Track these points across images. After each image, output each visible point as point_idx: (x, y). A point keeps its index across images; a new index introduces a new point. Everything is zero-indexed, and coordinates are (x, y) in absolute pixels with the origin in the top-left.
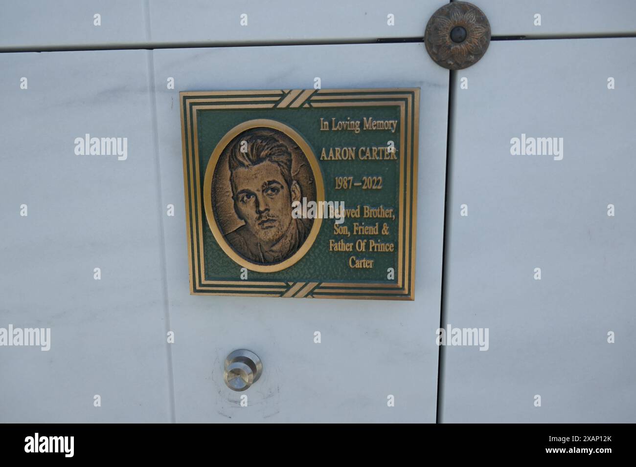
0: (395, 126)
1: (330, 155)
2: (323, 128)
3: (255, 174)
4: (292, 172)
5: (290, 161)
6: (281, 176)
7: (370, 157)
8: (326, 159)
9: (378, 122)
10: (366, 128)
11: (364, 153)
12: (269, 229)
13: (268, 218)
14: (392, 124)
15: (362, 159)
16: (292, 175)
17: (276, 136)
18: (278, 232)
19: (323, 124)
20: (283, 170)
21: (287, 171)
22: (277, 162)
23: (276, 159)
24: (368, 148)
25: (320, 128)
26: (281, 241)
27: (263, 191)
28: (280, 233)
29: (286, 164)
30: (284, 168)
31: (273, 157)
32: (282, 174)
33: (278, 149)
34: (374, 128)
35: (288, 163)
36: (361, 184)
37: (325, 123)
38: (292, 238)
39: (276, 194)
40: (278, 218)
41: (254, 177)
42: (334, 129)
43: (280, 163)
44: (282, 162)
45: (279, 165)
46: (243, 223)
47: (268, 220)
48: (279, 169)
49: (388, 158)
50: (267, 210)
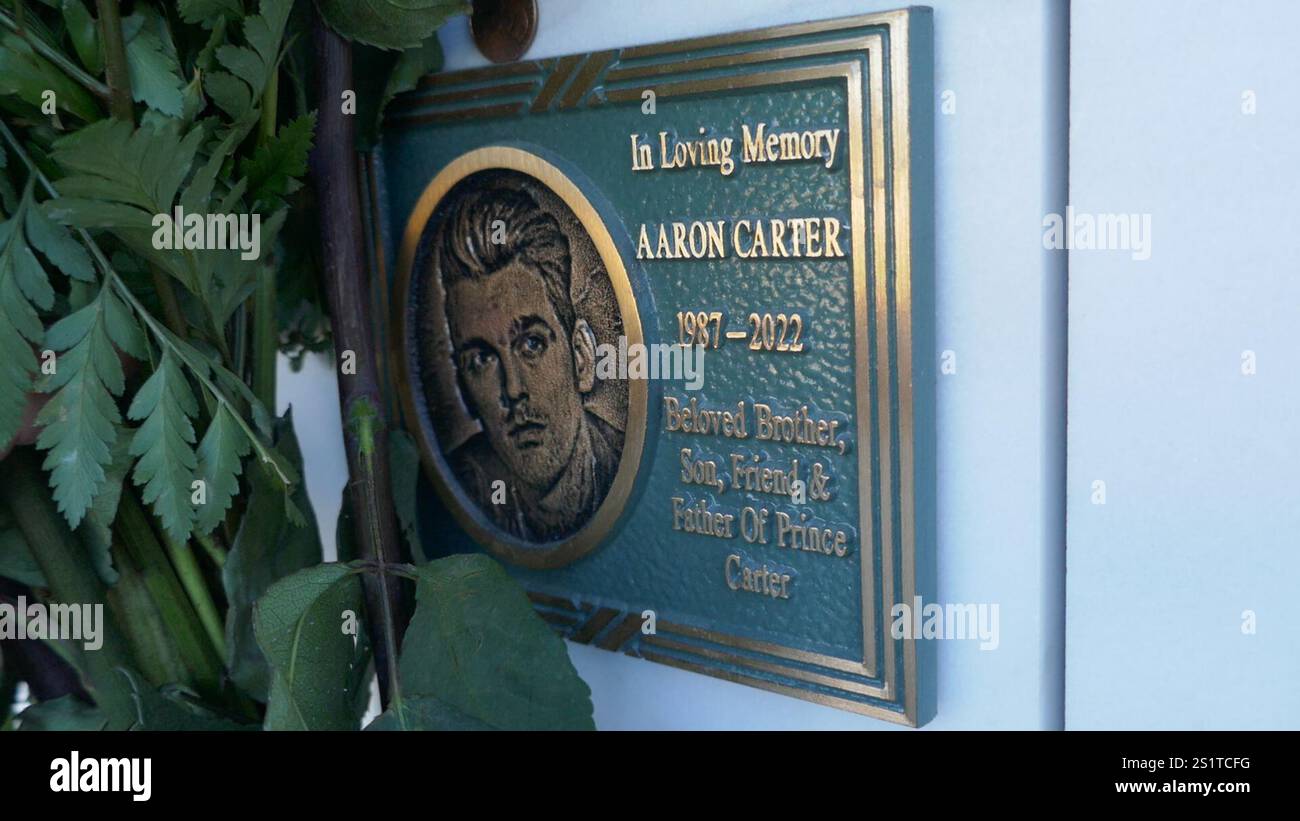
0: (832, 145)
1: (661, 245)
2: (640, 165)
3: (493, 298)
4: (572, 292)
5: (567, 260)
6: (549, 306)
7: (764, 247)
8: (650, 255)
9: (783, 137)
10: (750, 158)
11: (747, 235)
12: (532, 449)
13: (527, 418)
14: (824, 139)
15: (745, 255)
16: (575, 301)
17: (532, 192)
18: (551, 461)
19: (639, 152)
20: (553, 288)
21: (561, 292)
22: (538, 265)
23: (533, 256)
24: (759, 224)
25: (632, 165)
26: (560, 484)
27: (513, 344)
28: (556, 462)
29: (558, 270)
30: (554, 283)
31: (528, 250)
32: (552, 296)
33: (538, 229)
34: (773, 158)
35: (562, 268)
36: (743, 335)
37: (642, 149)
38: (583, 480)
39: (542, 353)
40: (547, 421)
41: (490, 306)
42: (665, 165)
43: (546, 268)
44: (550, 264)
45: (544, 273)
46: (477, 427)
47: (529, 425)
48: (544, 284)
49: (818, 254)
50: (524, 395)
